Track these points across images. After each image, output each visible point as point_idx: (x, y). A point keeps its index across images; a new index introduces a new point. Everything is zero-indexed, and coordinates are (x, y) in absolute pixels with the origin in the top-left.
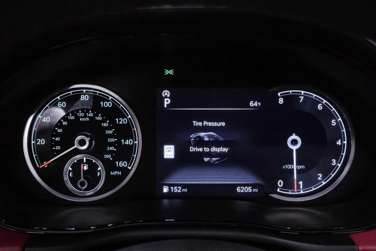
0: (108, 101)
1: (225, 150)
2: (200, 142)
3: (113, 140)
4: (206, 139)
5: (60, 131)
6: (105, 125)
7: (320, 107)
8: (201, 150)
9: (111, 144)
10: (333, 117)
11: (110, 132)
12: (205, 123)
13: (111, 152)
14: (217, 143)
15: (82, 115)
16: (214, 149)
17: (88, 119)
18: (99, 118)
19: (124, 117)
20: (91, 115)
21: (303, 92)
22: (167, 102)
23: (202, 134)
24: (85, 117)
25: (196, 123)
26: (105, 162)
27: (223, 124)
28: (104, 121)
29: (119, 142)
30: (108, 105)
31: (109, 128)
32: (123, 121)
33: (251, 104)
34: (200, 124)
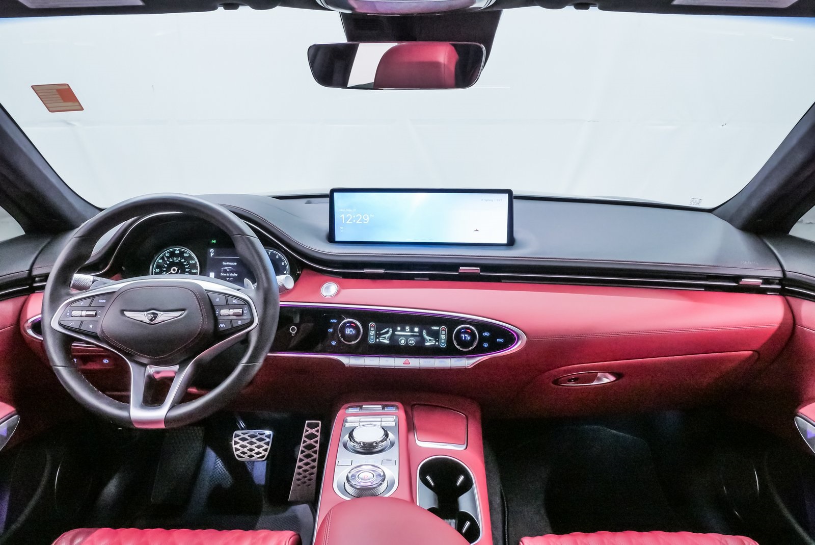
0: (187, 253)
1: (236, 275)
2: (225, 271)
3: (188, 270)
4: (228, 270)
5: (166, 266)
6: (185, 263)
7: (277, 257)
8: (225, 275)
10: (283, 261)
11: (187, 266)
12: (228, 263)
14: (231, 272)
15: (176, 259)
16: (231, 275)
17: (178, 261)
18: (183, 261)
19: (193, 260)
20: (180, 259)
21: (270, 251)
22: (212, 254)
23: (226, 268)
25: (224, 263)
27: (236, 264)
28: (185, 262)
30: (186, 255)
31: (187, 265)
32: (193, 262)
34: (226, 264)
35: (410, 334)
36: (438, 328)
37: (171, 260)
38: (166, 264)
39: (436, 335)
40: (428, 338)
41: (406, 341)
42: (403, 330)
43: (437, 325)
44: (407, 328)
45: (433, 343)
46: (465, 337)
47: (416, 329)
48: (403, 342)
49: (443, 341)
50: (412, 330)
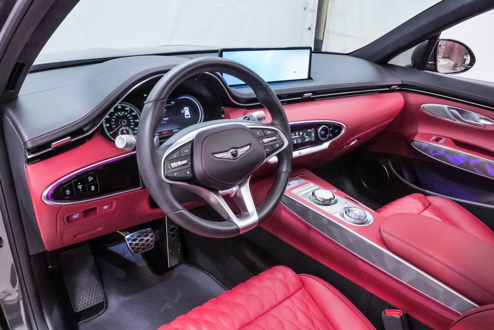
0: (128, 107)
1: (168, 119)
3: (132, 121)
5: (113, 120)
6: (129, 116)
9: (132, 122)
11: (131, 118)
13: (132, 125)
15: (120, 113)
17: (122, 115)
18: (126, 114)
19: (134, 112)
20: (123, 113)
24: (121, 114)
26: (132, 128)
28: (128, 114)
29: (134, 121)
30: (128, 109)
31: (130, 117)
32: (134, 114)
33: (172, 103)
35: (298, 136)
36: (310, 130)
37: (117, 115)
38: (113, 119)
39: (309, 134)
40: (306, 137)
41: (297, 141)
42: (295, 135)
43: (310, 129)
44: (297, 133)
45: (309, 139)
46: (323, 132)
47: (301, 133)
48: (295, 142)
49: (313, 137)
50: (299, 134)
